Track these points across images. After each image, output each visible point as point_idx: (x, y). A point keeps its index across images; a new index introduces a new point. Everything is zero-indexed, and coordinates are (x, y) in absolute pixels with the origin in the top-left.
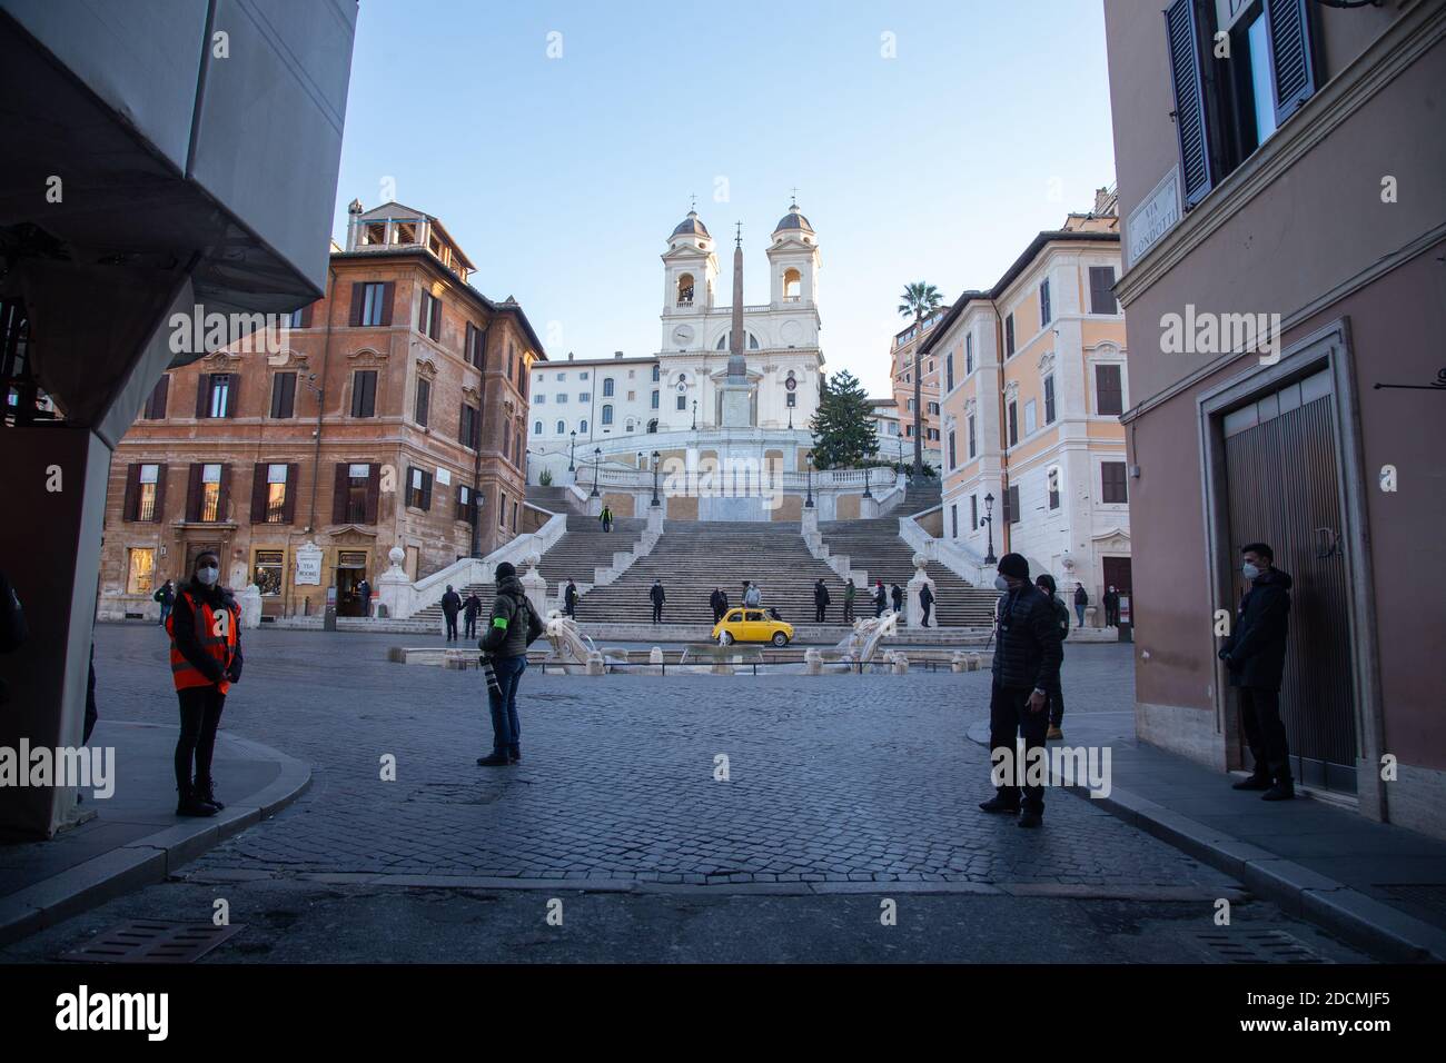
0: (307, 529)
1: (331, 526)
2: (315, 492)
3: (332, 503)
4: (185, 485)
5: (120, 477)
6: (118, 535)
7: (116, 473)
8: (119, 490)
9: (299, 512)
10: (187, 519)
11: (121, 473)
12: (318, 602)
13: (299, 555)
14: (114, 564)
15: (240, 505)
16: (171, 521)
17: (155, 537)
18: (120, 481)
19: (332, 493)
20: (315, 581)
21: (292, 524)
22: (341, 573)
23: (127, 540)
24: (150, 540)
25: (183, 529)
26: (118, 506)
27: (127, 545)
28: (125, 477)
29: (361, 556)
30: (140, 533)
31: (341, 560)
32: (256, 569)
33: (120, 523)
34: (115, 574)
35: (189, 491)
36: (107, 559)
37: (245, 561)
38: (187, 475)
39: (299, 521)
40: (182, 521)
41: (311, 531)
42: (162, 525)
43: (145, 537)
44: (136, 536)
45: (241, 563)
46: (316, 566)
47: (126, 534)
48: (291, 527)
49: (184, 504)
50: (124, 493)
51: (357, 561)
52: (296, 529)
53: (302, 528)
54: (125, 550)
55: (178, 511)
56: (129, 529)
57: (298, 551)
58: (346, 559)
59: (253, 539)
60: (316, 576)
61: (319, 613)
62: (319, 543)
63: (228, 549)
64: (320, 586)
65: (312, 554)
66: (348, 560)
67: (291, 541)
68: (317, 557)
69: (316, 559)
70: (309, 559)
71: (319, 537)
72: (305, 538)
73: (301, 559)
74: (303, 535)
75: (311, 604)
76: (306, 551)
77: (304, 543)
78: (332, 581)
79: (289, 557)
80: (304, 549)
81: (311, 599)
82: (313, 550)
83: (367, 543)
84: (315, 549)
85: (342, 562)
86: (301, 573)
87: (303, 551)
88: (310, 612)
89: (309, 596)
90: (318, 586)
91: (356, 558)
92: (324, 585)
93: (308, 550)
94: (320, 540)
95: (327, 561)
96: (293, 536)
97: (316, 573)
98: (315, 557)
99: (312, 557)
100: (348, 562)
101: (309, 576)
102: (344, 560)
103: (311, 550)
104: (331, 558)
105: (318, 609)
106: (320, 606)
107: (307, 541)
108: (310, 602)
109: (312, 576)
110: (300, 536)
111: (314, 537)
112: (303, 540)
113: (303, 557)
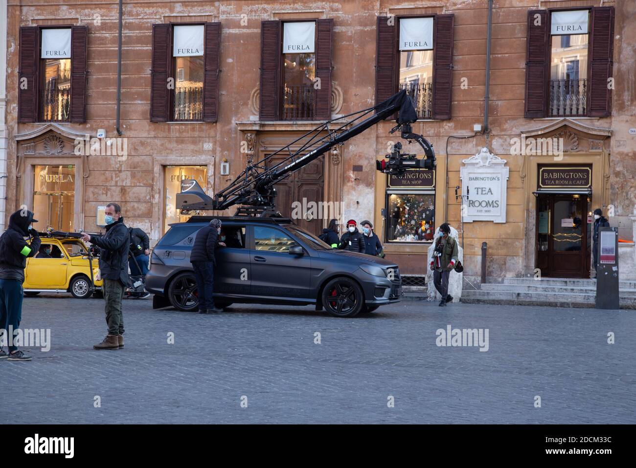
0: (478, 127)
1: (522, 121)
2: (491, 65)
3: (523, 81)
4: (255, 59)
5: (138, 47)
6: (142, 144)
7: (130, 40)
8: (139, 69)
9: (459, 100)
10: (263, 115)
11: (140, 40)
12: (502, 252)
13: (464, 173)
14: (142, 191)
15: (354, 90)
16: (234, 121)
17: (208, 146)
18: (138, 54)
19: (523, 65)
20: (498, 215)
21: (449, 119)
22: (544, 202)
23: (160, 152)
24: (201, 152)
25: (258, 133)
26: (140, 96)
27: (161, 159)
28: (149, 48)
29: (581, 172)
30: (180, 141)
31: (543, 180)
32: (387, 196)
33: (146, 124)
34: (143, 207)
35: (262, 69)
36: (128, 182)
37: (368, 185)
38: (258, 41)
39: (461, 114)
40: (254, 118)
41: (485, 131)
42: (219, 125)
43: (191, 147)
44: (174, 145)
45: (361, 187)
46: (498, 191)
47: (158, 142)
48: (448, 126)
49: (255, 90)
50: (148, 72)
51: (573, 182)
52: (456, 128)
53: (468, 125)
54: (157, 169)
55: (245, 104)
56: (161, 134)
57: (464, 165)
58: (550, 179)
59: (380, 147)
60: (498, 207)
61: (506, 271)
62: (500, 151)
63: (338, 164)
64: (507, 225)
65: (489, 170)
66: (555, 180)
67: (449, 148)
68: (499, 176)
69: (496, 179)
70: (485, 179)
71: (500, 141)
72: (474, 143)
73: (471, 179)
74: (470, 139)
75: (492, 255)
76: (478, 166)
77: (474, 151)
78: (528, 216)
79: (447, 175)
80: (474, 161)
81: (490, 247)
82: (491, 162)
83: (592, 149)
84: (494, 161)
85: (544, 184)
86: (471, 202)
87: (473, 164)
88: (491, 269)
89: (487, 242)
90: (504, 225)
91: (570, 175)
92: (514, 222)
93: (482, 164)
94: (502, 145)
95: (517, 182)
96: (452, 140)
97: (499, 203)
98: (494, 176)
99: (489, 176)
100: (555, 182)
101: (486, 209)
102: (547, 179)
103: (487, 164)
104: (523, 177)
105: (505, 264)
106: (508, 258)
107: (479, 148)
108: (490, 251)
109: (491, 208)
110: (464, 140)
111: (491, 142)
112: (470, 146)
113: (472, 176)
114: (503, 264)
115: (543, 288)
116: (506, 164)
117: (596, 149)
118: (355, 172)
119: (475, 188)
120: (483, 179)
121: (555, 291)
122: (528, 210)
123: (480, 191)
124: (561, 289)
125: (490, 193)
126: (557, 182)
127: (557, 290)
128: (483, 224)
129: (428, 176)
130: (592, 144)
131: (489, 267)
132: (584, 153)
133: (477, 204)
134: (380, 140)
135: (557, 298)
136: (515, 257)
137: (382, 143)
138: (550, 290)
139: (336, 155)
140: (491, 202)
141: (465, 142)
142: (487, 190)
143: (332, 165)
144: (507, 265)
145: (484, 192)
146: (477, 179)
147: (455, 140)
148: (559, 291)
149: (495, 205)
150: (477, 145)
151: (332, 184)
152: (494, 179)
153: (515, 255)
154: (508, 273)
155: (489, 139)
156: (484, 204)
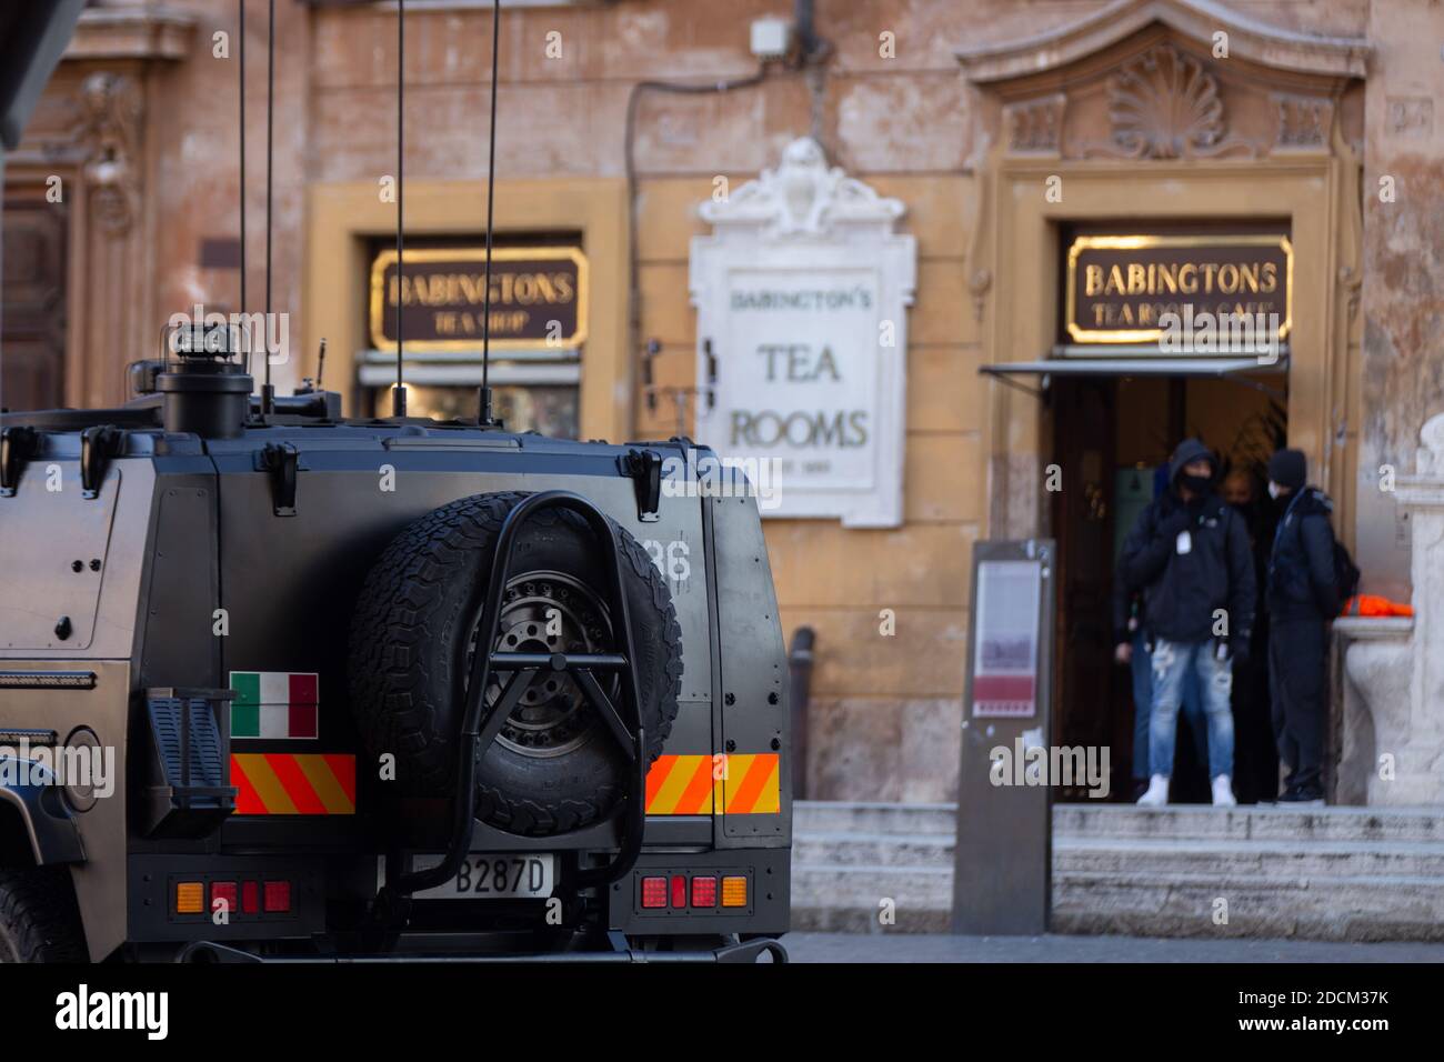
0: (770, 36)
13: (709, 273)
20: (862, 487)
29: (1252, 261)
31: (1081, 303)
41: (805, 52)
46: (866, 359)
48: (637, 30)
52: (675, 40)
53: (725, 25)
57: (707, 228)
58: (1114, 299)
59: (326, 139)
60: (863, 441)
61: (903, 774)
62: (875, 155)
63: (124, 233)
64: (906, 538)
65: (827, 256)
66: (1136, 300)
67: (643, 146)
68: (870, 283)
69: (858, 300)
70: (803, 301)
71: (878, 104)
72: (759, 113)
73: (742, 302)
74: (743, 96)
75: (839, 692)
76: (773, 233)
77: (756, 156)
78: (1003, 492)
79: (635, 281)
80: (753, 210)
81: (832, 655)
82: (833, 216)
83: (1285, 140)
84: (848, 209)
85: (1086, 322)
86: (742, 421)
87: (749, 226)
88: (833, 767)
89: (817, 626)
90: (893, 539)
91: (1201, 277)
92: (942, 524)
93: (787, 223)
94: (884, 126)
95: (955, 312)
96: (658, 100)
97: (868, 425)
98: (847, 284)
99: (825, 284)
100: (1135, 313)
101: (811, 454)
102: (1100, 298)
103: (811, 224)
104: (983, 290)
105: (897, 738)
106: (915, 708)
107: (779, 139)
108: (830, 673)
109: (828, 453)
110: (709, 102)
111: (833, 108)
112: (740, 130)
113: (748, 285)
114: (889, 742)
115: (827, 846)
116: (902, 224)
117: (1302, 141)
118: (213, 275)
119: (762, 349)
120: (795, 301)
121: (876, 860)
122: (1002, 461)
123: (782, 362)
124: (905, 847)
125: (826, 375)
126: (1145, 312)
127: (886, 855)
128: (798, 533)
129: (558, 291)
130: (1283, 116)
131: (825, 756)
132: (1248, 161)
133: (768, 430)
134: (329, 105)
135: (849, 892)
136: (942, 704)
137: (335, 121)
138: (855, 853)
139: (113, 186)
140: (830, 420)
141: (719, 113)
142: (815, 358)
143: (99, 239)
144: (909, 745)
145: (800, 370)
146: (767, 300)
147: (671, 101)
148: (893, 860)
149: (851, 433)
150: (771, 126)
151: (98, 336)
152: (842, 299)
153: (940, 689)
154: (911, 784)
155: (827, 96)
156: (800, 431)
